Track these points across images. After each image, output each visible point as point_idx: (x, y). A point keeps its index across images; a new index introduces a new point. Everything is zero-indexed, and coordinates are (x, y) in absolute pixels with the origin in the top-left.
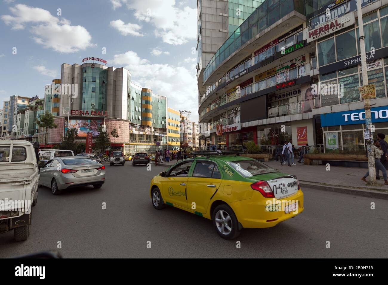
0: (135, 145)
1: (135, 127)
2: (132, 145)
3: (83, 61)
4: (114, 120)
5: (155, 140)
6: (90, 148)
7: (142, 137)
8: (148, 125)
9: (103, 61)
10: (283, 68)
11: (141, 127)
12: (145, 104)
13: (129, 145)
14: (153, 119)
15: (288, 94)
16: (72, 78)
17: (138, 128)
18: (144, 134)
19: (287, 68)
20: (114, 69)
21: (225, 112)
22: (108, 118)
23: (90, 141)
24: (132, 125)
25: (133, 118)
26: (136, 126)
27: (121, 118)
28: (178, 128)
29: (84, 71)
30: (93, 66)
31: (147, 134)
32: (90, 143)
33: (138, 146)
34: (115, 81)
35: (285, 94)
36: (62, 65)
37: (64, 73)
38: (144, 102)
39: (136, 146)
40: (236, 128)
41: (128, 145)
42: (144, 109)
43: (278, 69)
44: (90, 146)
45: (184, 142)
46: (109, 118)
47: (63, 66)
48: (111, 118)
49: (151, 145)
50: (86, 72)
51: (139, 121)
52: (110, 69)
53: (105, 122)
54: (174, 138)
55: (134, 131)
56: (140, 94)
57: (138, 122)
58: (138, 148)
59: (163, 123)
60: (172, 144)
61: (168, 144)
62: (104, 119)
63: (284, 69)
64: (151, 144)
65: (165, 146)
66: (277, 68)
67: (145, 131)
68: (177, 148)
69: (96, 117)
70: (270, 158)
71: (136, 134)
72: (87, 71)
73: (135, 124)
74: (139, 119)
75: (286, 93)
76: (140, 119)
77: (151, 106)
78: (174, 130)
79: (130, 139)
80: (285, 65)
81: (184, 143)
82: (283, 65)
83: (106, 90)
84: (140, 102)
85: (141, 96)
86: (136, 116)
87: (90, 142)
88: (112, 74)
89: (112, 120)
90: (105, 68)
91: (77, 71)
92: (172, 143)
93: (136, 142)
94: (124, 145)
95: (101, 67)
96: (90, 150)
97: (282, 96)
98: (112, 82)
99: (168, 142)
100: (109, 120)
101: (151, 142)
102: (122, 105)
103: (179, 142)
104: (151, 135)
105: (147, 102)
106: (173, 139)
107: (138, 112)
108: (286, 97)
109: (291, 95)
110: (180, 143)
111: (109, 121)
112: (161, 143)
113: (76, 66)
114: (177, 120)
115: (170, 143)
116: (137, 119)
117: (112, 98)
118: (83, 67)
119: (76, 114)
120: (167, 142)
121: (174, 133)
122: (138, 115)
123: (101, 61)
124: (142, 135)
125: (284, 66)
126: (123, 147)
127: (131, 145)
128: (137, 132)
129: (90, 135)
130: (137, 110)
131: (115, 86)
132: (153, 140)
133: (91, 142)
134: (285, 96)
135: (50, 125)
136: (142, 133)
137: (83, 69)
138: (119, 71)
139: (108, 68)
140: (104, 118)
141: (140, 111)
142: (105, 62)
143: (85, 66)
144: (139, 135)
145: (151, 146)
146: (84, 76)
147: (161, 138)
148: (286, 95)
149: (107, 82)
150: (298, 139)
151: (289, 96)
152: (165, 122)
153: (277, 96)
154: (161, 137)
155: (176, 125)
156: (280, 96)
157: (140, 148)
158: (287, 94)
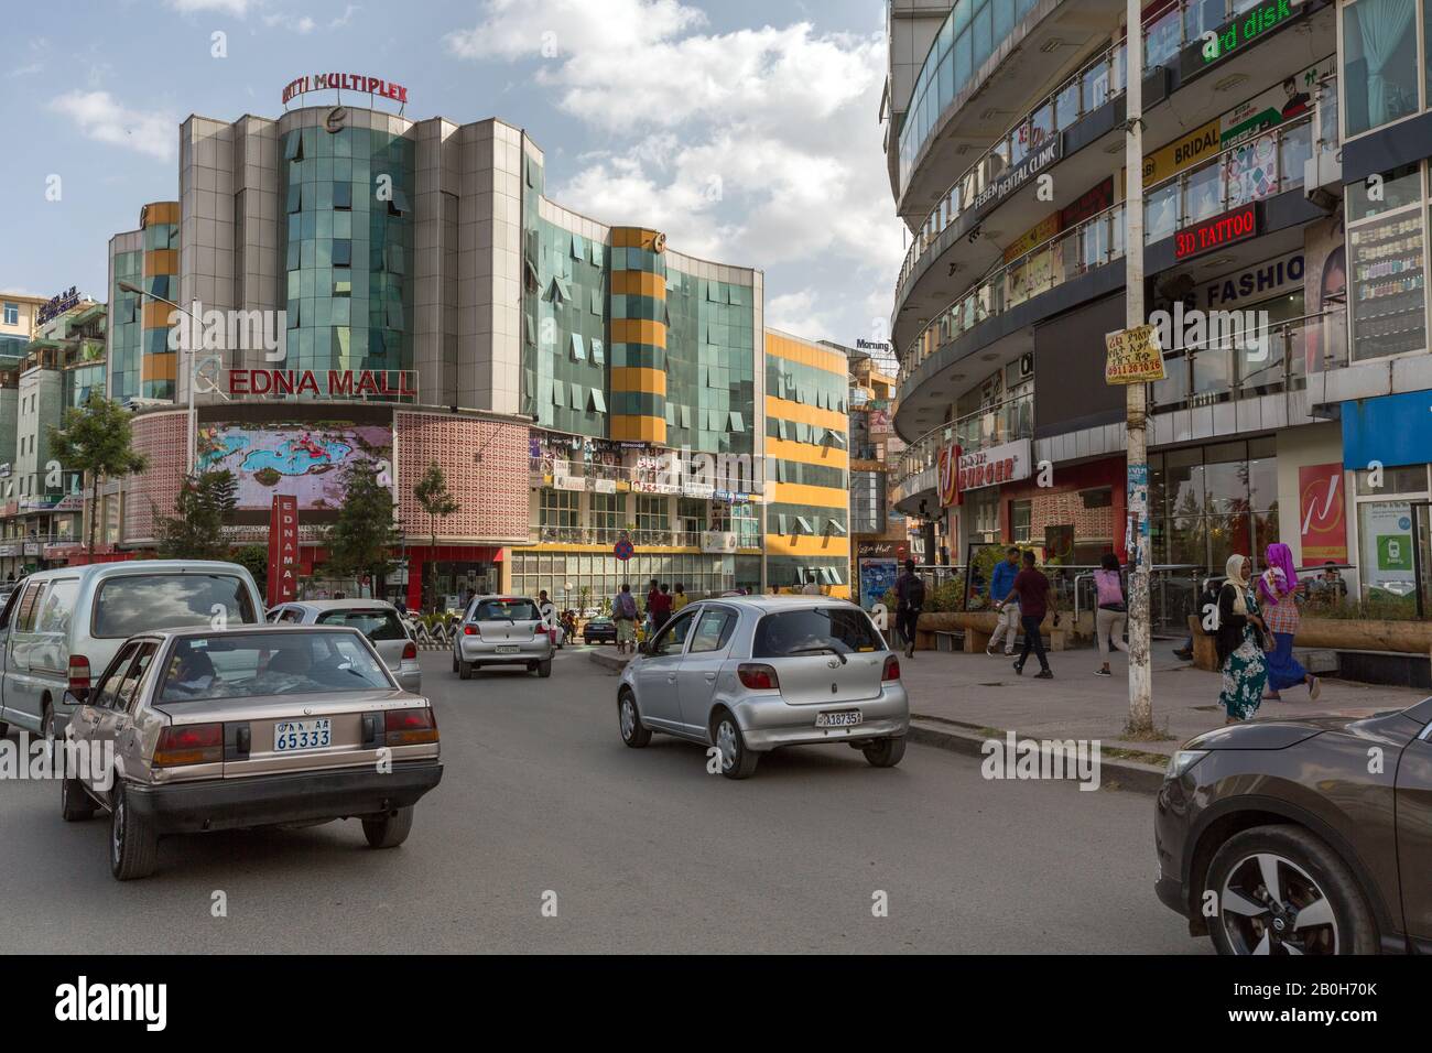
0: (572, 554)
1: (571, 453)
2: (549, 553)
3: (285, 100)
4: (444, 420)
5: (690, 526)
6: (288, 574)
7: (611, 508)
8: (644, 438)
9: (386, 90)
10: (1250, 124)
11: (606, 450)
12: (624, 316)
13: (536, 554)
14: (678, 402)
15: (1265, 274)
16: (236, 196)
17: (588, 456)
18: (622, 494)
19: (1267, 120)
20: (447, 129)
21: (999, 372)
22: (413, 409)
23: (288, 539)
24: (550, 445)
25: (560, 401)
26: (575, 445)
27: (490, 409)
28: (831, 450)
29: (291, 150)
30: (338, 125)
31: (638, 488)
32: (288, 547)
33: (585, 561)
34: (454, 200)
35: (1250, 276)
36: (181, 126)
37: (194, 168)
38: (620, 307)
39: (571, 561)
40: (1009, 465)
41: (530, 553)
42: (620, 350)
43: (1229, 127)
44: (288, 560)
45: (888, 537)
46: (420, 409)
47: (185, 128)
48: (429, 409)
49: (666, 555)
50: (299, 157)
51: (592, 419)
52: (425, 130)
53: (400, 430)
54: (810, 511)
55: (562, 476)
56: (598, 258)
57: (585, 423)
58: (585, 570)
59: (738, 425)
60: (797, 551)
61: (772, 547)
62: (396, 413)
63: (1254, 129)
64: (663, 548)
65: (748, 561)
66: (1225, 126)
67: (624, 475)
68: (825, 572)
69: (354, 406)
70: (1077, 634)
71: (575, 494)
72: (306, 154)
73: (571, 437)
74: (591, 407)
75: (1254, 271)
76: (600, 405)
77: (664, 327)
78: (806, 466)
79: (543, 521)
80: (1261, 105)
81: (885, 544)
82: (1253, 104)
83: (410, 252)
84: (598, 308)
85: (604, 272)
86: (577, 389)
87: (285, 540)
88: (437, 162)
89: (436, 419)
90: (400, 127)
91: (255, 155)
92: (793, 543)
93: (577, 536)
94: (507, 556)
95: (376, 125)
96: (286, 581)
97: (1238, 288)
98: (437, 206)
99: (769, 538)
100: (419, 422)
101: (667, 539)
102: (491, 333)
103: (841, 534)
104: (665, 498)
105: (640, 308)
106: (801, 519)
107: (584, 366)
108: (1256, 288)
109: (1280, 281)
110: (847, 540)
111: (417, 426)
112: (727, 546)
113: (253, 128)
114: (823, 404)
115: (781, 542)
116: (579, 404)
117: (437, 296)
118: (285, 131)
119: (254, 391)
120: (760, 541)
121: (805, 483)
122: (586, 385)
123: (377, 90)
124: (611, 498)
125: (1256, 113)
126: (499, 565)
127: (544, 553)
128: (577, 483)
129: (286, 506)
130: (580, 353)
131: (454, 225)
132: (677, 528)
133: (294, 540)
134: (1251, 286)
135: (109, 461)
136: (606, 486)
137: (287, 144)
138: (474, 142)
139: (416, 125)
140: (391, 409)
141: (599, 356)
142: (397, 93)
143: (295, 124)
144: (596, 499)
145: (665, 560)
146: (294, 178)
147: (728, 514)
148: (1255, 281)
149: (412, 207)
150: (1305, 532)
151: (1271, 286)
152: (749, 418)
153: (1217, 287)
154: (728, 510)
155: (819, 435)
156: (1229, 284)
157: (598, 570)
158: (1260, 273)
